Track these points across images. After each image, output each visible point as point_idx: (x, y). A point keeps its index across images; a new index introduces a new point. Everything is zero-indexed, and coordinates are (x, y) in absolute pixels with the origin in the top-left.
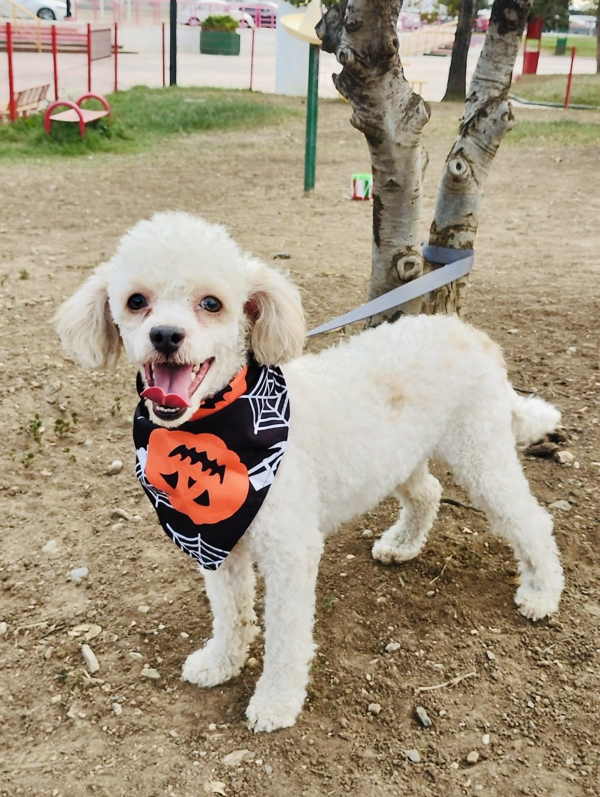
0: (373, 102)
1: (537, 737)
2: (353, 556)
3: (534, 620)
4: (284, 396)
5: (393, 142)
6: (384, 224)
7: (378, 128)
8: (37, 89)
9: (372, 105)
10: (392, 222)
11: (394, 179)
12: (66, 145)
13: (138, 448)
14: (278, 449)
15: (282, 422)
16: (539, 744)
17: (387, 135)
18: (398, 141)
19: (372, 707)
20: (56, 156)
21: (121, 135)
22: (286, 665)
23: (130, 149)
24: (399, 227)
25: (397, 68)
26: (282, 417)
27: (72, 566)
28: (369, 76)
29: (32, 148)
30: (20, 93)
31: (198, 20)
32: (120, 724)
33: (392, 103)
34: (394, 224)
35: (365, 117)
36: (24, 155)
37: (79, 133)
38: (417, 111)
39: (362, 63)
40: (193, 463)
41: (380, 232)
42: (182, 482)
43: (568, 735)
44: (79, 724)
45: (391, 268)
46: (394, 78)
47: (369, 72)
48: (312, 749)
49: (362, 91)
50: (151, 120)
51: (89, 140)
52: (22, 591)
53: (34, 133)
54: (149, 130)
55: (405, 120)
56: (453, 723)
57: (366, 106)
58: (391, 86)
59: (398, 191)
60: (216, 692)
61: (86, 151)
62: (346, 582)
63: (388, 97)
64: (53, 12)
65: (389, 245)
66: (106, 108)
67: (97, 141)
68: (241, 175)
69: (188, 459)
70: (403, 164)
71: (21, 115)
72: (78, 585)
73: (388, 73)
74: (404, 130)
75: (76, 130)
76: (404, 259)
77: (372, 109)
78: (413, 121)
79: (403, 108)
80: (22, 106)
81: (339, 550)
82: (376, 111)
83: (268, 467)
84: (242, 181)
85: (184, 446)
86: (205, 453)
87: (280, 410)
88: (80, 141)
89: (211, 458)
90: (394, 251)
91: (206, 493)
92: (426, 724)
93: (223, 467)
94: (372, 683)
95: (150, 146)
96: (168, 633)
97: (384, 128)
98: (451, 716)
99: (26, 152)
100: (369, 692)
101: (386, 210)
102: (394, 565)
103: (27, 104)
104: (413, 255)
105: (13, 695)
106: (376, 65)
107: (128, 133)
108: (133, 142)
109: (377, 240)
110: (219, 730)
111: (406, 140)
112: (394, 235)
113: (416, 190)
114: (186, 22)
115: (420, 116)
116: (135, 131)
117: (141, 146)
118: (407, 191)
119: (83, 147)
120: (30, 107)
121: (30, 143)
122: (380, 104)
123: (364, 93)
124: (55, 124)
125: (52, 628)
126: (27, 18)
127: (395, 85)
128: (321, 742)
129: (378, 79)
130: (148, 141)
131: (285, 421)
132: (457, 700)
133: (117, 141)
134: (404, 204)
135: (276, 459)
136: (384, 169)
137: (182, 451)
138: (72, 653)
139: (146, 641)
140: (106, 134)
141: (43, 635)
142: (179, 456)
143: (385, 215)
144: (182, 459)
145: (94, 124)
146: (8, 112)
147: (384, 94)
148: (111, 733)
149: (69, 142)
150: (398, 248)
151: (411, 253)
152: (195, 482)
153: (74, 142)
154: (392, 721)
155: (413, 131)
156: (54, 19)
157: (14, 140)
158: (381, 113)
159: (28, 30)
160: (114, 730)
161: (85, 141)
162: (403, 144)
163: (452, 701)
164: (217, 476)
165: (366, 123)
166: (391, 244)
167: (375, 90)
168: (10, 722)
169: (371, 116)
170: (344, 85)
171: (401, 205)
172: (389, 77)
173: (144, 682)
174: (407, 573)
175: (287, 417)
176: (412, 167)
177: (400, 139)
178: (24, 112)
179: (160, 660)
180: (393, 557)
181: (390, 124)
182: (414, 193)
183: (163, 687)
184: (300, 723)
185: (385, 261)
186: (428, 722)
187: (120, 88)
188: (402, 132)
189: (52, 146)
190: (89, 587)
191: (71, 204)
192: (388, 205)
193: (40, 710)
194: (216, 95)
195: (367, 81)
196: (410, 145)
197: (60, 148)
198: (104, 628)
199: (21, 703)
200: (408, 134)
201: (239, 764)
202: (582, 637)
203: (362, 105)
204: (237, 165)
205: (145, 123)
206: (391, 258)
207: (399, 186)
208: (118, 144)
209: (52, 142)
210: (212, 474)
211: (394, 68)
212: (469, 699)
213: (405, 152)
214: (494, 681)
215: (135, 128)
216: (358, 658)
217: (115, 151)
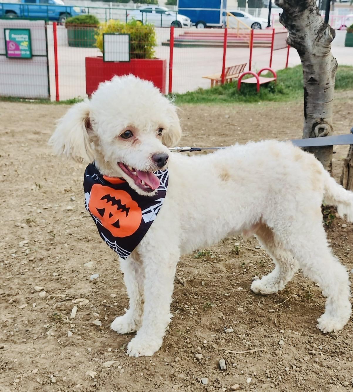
0: (298, 28)
1: (278, 384)
2: (242, 289)
3: (324, 332)
4: (166, 174)
5: (311, 54)
6: (309, 105)
7: (301, 44)
8: (239, 66)
9: (298, 31)
10: (313, 103)
11: (313, 76)
12: (247, 96)
13: (86, 192)
14: (159, 202)
15: (163, 188)
16: (277, 387)
17: (307, 49)
18: (314, 53)
19: (198, 355)
20: (241, 103)
21: (281, 92)
22: (153, 321)
23: (284, 99)
24: (317, 107)
25: (312, 7)
26: (163, 185)
27: (93, 273)
28: (295, 12)
29: (229, 98)
30: (229, 68)
31: (346, 26)
32: (67, 341)
33: (310, 29)
34: (314, 105)
35: (294, 38)
36: (224, 102)
37: (256, 90)
38: (325, 33)
39: (289, 4)
40: (113, 205)
41: (307, 109)
42: (106, 214)
43: (299, 387)
44: (49, 338)
45: (312, 132)
46: (310, 13)
47: (294, 10)
48: (152, 367)
49: (292, 22)
50: (301, 83)
51: (261, 94)
52: (63, 281)
53: (231, 90)
54: (299, 89)
55: (317, 39)
56: (238, 370)
57: (294, 31)
58: (308, 18)
59: (316, 84)
60: (124, 336)
61: (258, 100)
62: (226, 299)
63: (307, 25)
64: (260, 25)
65: (312, 118)
66: (274, 76)
67: (266, 94)
68: (340, 113)
69: (111, 202)
70: (318, 67)
71: (229, 80)
72: (90, 282)
73: (306, 10)
74: (318, 45)
75: (254, 88)
76: (319, 126)
77: (298, 33)
78: (323, 40)
79: (316, 32)
80: (229, 75)
81: (235, 284)
82: (300, 34)
83: (153, 210)
84: (340, 116)
85: (109, 195)
86: (120, 200)
87: (163, 181)
88: (256, 94)
89: (122, 203)
90: (313, 121)
91: (118, 221)
92: (222, 369)
93: (129, 209)
94: (205, 345)
95: (296, 98)
96: (118, 307)
97: (305, 44)
98: (238, 367)
99: (225, 100)
100: (202, 349)
101: (310, 96)
102: (259, 295)
103: (232, 74)
104: (324, 123)
105: (29, 321)
106: (298, 5)
107: (285, 91)
108: (287, 96)
109: (306, 115)
110: (113, 351)
111: (318, 52)
112: (314, 111)
113: (327, 84)
114: (338, 28)
115: (326, 37)
116: (290, 90)
117: (291, 98)
118: (321, 84)
119: (257, 98)
120: (233, 76)
121: (228, 95)
122: (302, 29)
123: (293, 23)
124: (244, 85)
125: (67, 298)
126: (245, 29)
127: (311, 18)
128: (159, 365)
129: (299, 14)
130: (296, 95)
131: (165, 187)
132: (248, 361)
133: (277, 95)
134: (320, 93)
135: (158, 207)
136: (308, 71)
137: (108, 198)
138: (68, 309)
139: (105, 309)
140: (273, 91)
141: (61, 301)
142: (106, 200)
143: (309, 99)
144: (107, 202)
145: (266, 85)
146: (221, 79)
147: (304, 23)
148: (60, 343)
149: (250, 95)
150: (316, 119)
151: (323, 122)
152: (112, 215)
153: (252, 95)
154: (205, 364)
155: (322, 46)
156: (261, 28)
157: (221, 93)
158: (303, 35)
159: (244, 35)
160: (62, 342)
161: (259, 94)
162: (317, 54)
163: (245, 361)
164: (125, 212)
165: (294, 41)
166: (313, 117)
167: (298, 21)
168: (20, 332)
169: (297, 37)
170: (283, 19)
171: (318, 93)
172: (306, 13)
173: (92, 326)
174: (265, 300)
175: (166, 185)
176: (324, 69)
177: (315, 51)
178: (231, 79)
179: (106, 318)
180: (259, 291)
181: (309, 42)
182: (326, 86)
183: (101, 330)
184: (155, 355)
185: (309, 128)
186: (223, 367)
187: (289, 66)
188: (316, 47)
189: (240, 97)
190: (95, 283)
191: (233, 125)
192: (311, 93)
193: (37, 329)
194: (345, 69)
195: (293, 15)
196: (321, 55)
197: (244, 98)
198: (89, 301)
199: (31, 325)
200: (320, 48)
201: (109, 366)
202: (346, 344)
203: (292, 31)
204: (340, 108)
205: (297, 85)
206: (312, 125)
207: (316, 81)
208: (277, 97)
209: (240, 95)
210: (122, 211)
211: (310, 7)
212: (254, 361)
213: (318, 59)
214: (274, 355)
215: (290, 88)
216: (208, 333)
217: (275, 100)
